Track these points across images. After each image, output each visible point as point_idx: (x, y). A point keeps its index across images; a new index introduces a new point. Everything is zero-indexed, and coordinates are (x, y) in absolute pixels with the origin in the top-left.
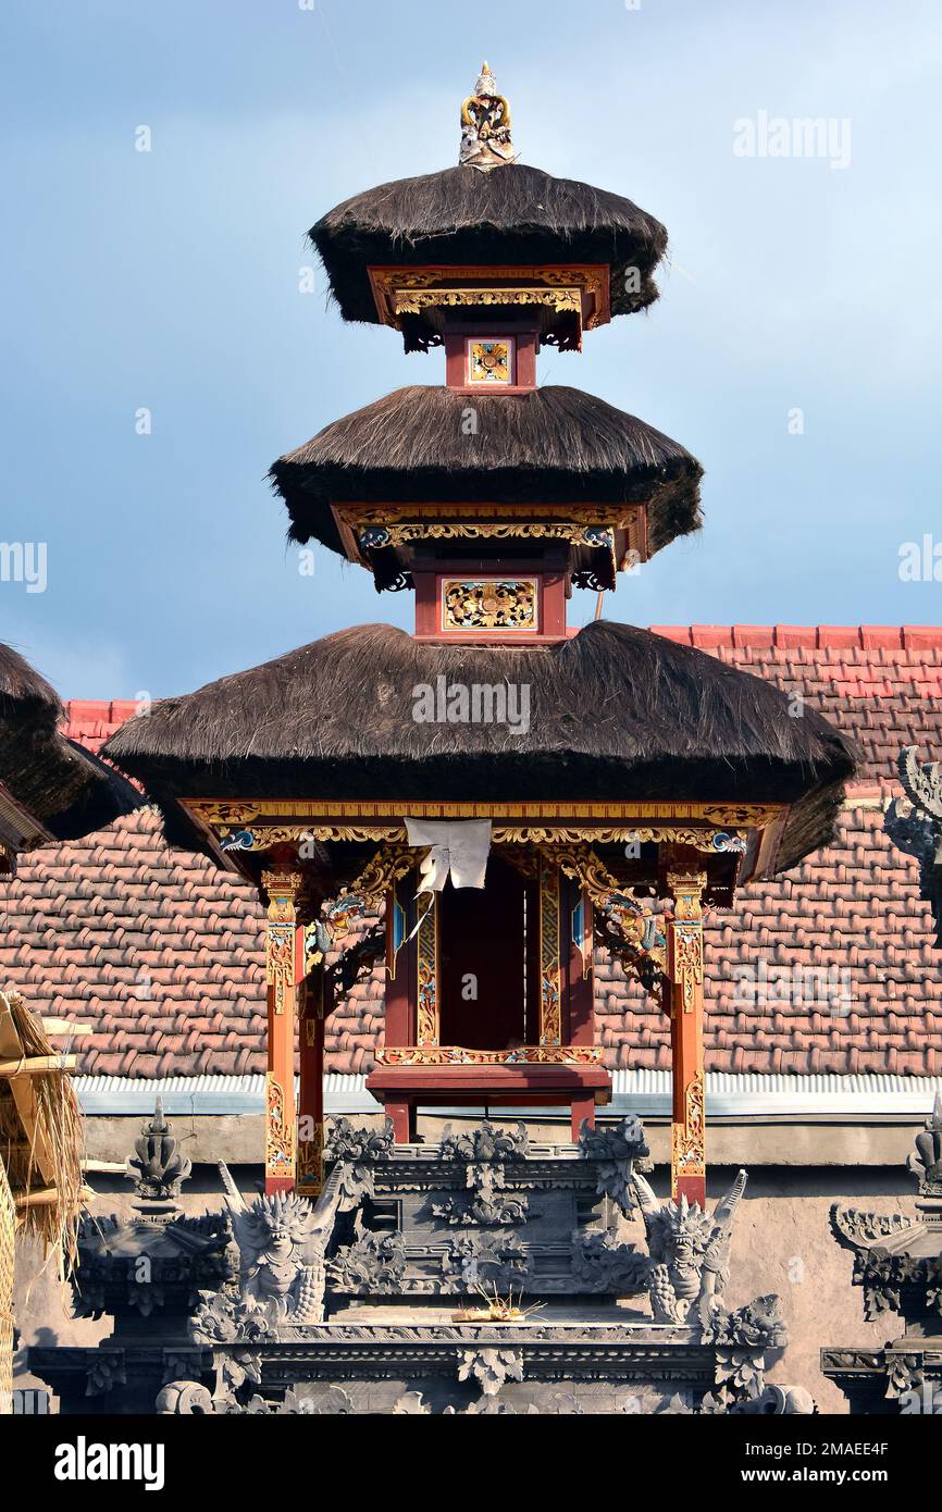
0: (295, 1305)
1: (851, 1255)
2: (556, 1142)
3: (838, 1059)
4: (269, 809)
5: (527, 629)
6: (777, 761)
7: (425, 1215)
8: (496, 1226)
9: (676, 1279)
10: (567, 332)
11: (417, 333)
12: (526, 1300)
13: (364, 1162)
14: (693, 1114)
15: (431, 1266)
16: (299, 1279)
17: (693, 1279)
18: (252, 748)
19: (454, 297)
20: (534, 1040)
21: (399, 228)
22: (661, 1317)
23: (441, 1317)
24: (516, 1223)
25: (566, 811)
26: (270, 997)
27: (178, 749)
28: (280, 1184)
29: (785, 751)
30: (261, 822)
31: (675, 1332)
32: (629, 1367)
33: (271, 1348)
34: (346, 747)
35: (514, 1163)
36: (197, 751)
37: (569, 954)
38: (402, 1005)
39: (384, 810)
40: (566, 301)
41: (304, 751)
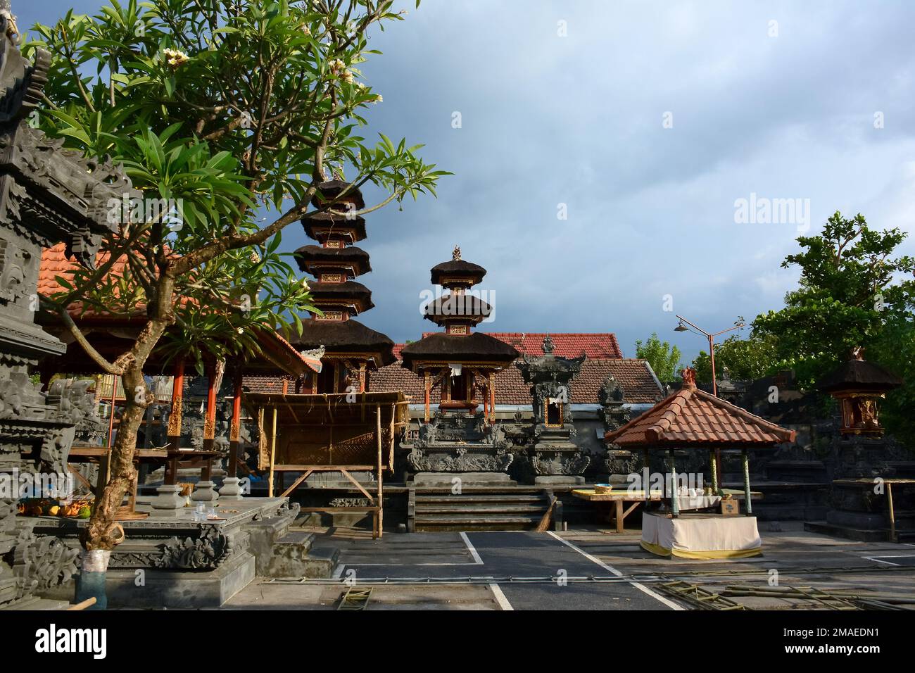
0: (430, 441)
1: (504, 433)
2: (469, 416)
3: (499, 402)
4: (427, 362)
5: (465, 333)
6: (508, 355)
7: (449, 427)
8: (460, 429)
9: (491, 437)
10: (469, 286)
11: (445, 286)
12: (466, 441)
13: (440, 418)
14: (493, 411)
15: (450, 435)
16: (431, 437)
17: (494, 437)
18: (425, 352)
19: (453, 281)
20: (466, 399)
21: (445, 270)
22: (488, 443)
23: (454, 443)
24: (464, 428)
25: (473, 362)
26: (425, 391)
27: (413, 352)
28: (427, 422)
29: (509, 353)
30: (425, 364)
31: (491, 445)
32: (484, 451)
33: (427, 448)
34: (440, 352)
35: (463, 419)
36: (416, 352)
37: (472, 385)
38: (445, 393)
39: (445, 362)
40: (471, 282)
41: (433, 352)
